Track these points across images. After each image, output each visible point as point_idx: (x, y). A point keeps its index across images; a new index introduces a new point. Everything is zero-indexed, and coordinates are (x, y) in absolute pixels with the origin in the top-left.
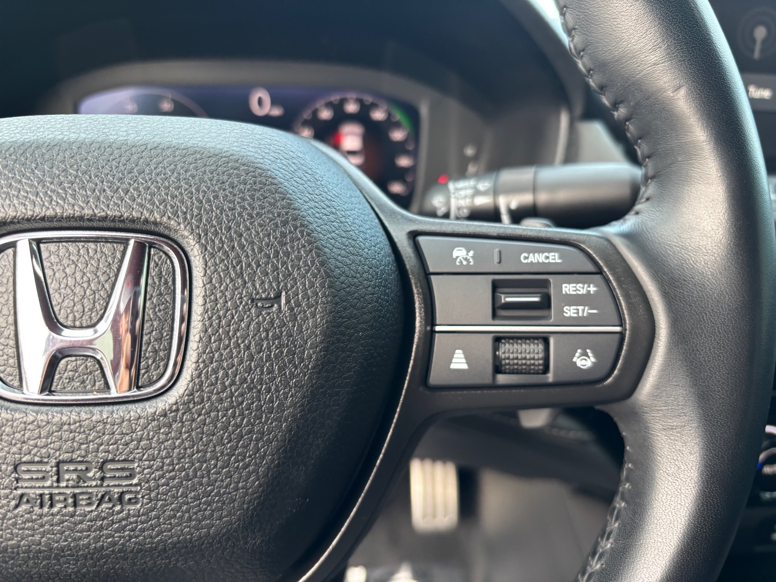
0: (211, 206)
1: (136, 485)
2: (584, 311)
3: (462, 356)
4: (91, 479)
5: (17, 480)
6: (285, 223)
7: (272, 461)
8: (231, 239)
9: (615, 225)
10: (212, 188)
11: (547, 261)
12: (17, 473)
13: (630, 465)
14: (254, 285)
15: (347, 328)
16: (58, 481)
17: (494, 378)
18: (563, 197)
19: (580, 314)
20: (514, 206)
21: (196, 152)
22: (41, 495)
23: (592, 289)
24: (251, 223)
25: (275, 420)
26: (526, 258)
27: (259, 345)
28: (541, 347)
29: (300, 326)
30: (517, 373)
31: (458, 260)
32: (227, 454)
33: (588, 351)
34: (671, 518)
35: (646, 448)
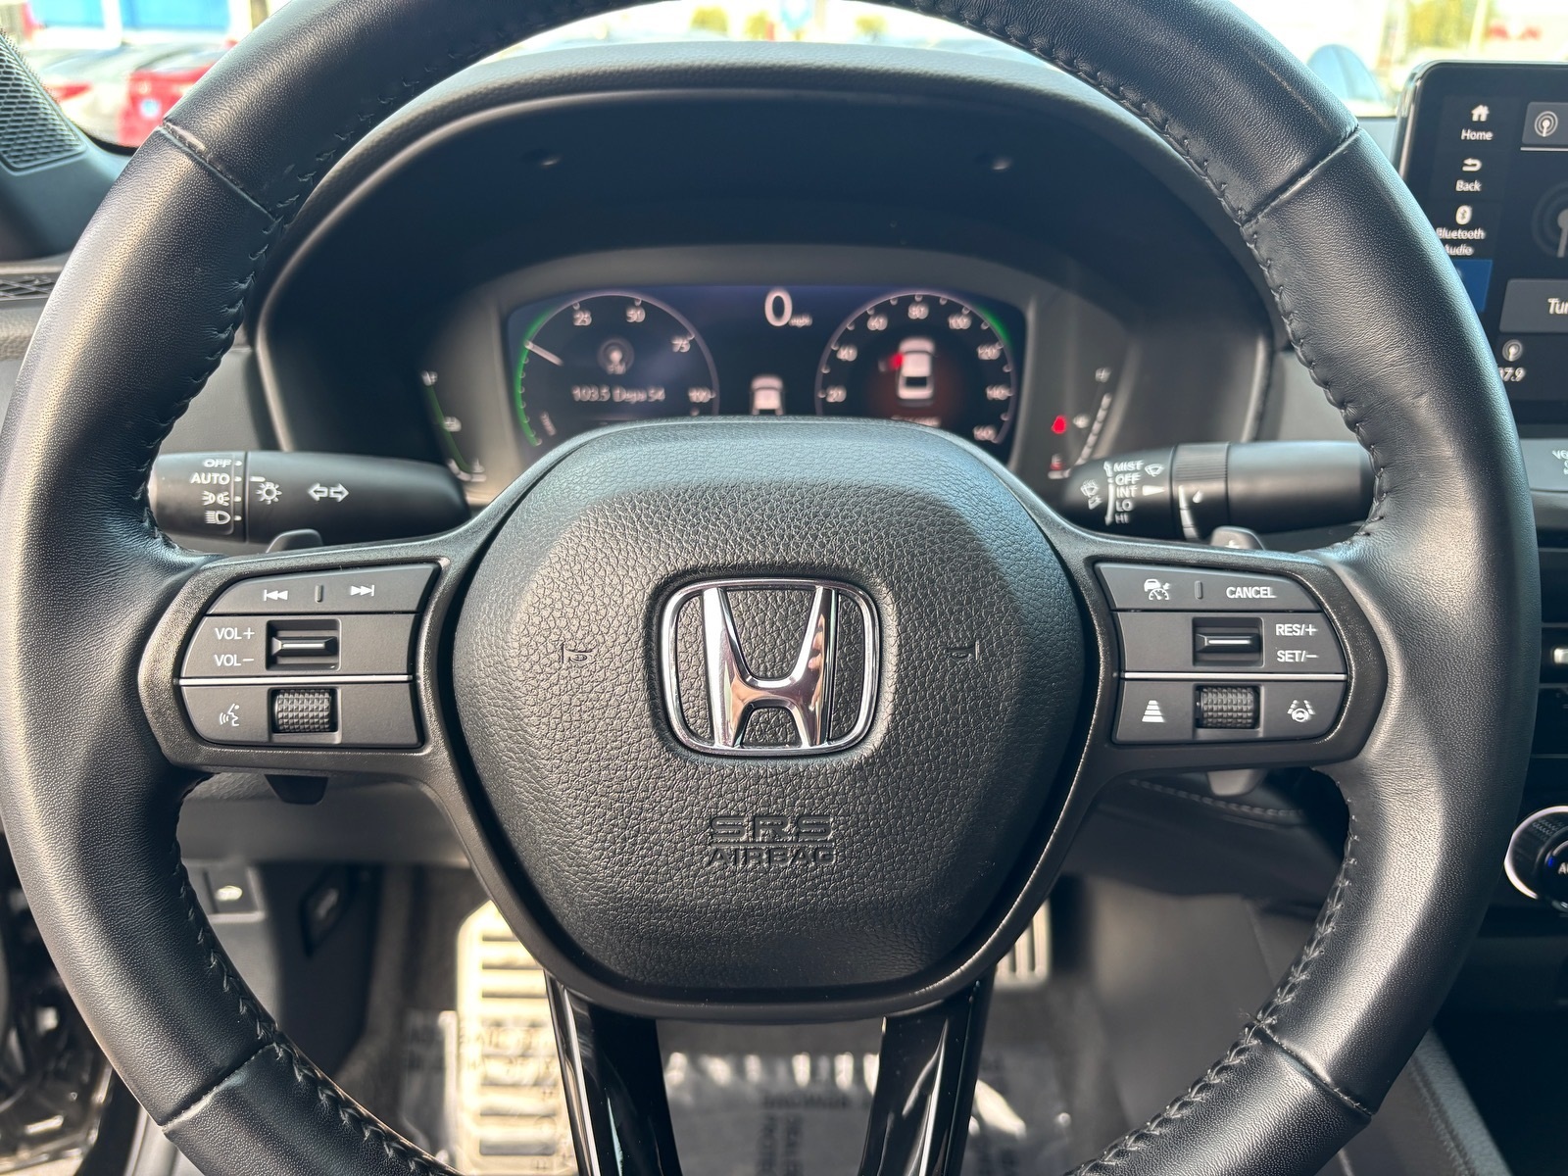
0: (902, 551)
1: (831, 841)
2: (1300, 656)
3: (1157, 708)
4: (786, 834)
5: (712, 835)
6: (976, 567)
7: (967, 819)
8: (924, 587)
9: (1339, 548)
10: (901, 532)
11: (1258, 596)
12: (712, 827)
13: (1356, 837)
14: (948, 635)
15: (1041, 678)
16: (754, 836)
17: (1194, 733)
18: (1266, 487)
19: (1297, 660)
20: (1197, 499)
21: (879, 491)
22: (736, 850)
23: (1311, 630)
24: (943, 568)
25: (971, 775)
26: (1233, 593)
27: (954, 697)
28: (1250, 697)
29: (995, 677)
30: (1221, 728)
31: (1151, 594)
32: (923, 810)
33: (1306, 702)
34: (1405, 895)
35: (1376, 817)
